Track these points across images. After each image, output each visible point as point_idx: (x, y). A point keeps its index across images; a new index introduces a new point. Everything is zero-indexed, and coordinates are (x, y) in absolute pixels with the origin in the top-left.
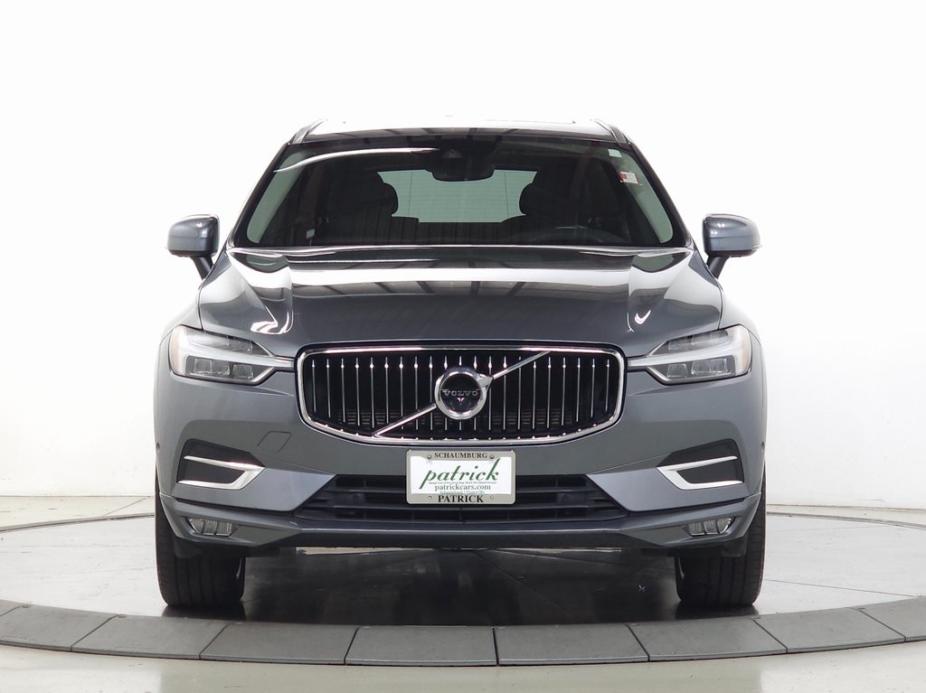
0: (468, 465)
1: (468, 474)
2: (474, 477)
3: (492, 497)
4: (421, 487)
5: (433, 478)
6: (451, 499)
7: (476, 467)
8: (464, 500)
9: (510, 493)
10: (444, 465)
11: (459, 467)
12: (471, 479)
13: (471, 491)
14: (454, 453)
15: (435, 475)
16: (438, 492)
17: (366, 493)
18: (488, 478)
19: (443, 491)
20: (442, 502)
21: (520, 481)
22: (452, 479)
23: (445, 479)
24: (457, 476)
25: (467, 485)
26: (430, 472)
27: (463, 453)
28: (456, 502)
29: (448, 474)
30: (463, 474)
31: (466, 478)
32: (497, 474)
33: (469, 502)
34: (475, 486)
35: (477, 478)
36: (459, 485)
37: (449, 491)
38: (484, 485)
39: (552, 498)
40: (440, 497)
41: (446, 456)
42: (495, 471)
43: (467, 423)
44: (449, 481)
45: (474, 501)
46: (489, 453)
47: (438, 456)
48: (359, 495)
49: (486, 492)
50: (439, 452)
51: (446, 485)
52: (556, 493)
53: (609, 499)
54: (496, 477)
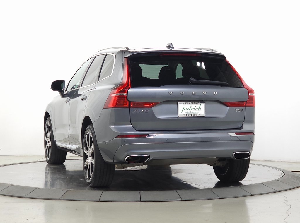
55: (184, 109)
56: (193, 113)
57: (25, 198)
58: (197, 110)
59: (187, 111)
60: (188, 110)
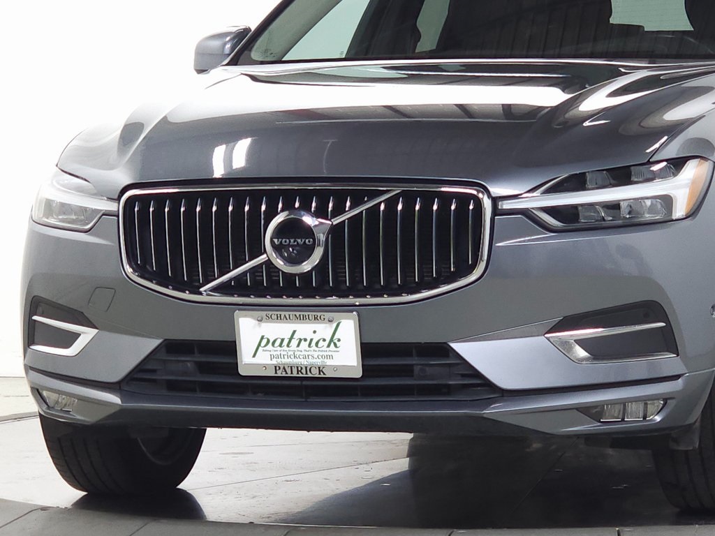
0: (305, 329)
1: (305, 340)
2: (313, 344)
3: (336, 368)
4: (254, 356)
5: (265, 346)
6: (289, 371)
7: (315, 332)
8: (304, 371)
9: (355, 364)
10: (278, 329)
11: (294, 332)
12: (310, 345)
13: (311, 361)
14: (287, 314)
15: (268, 341)
16: (274, 362)
17: (196, 363)
18: (329, 346)
19: (279, 360)
20: (279, 374)
21: (367, 350)
22: (288, 346)
23: (280, 345)
24: (294, 342)
25: (307, 353)
26: (262, 338)
27: (298, 314)
28: (295, 374)
29: (283, 340)
30: (301, 340)
31: (304, 345)
32: (339, 340)
33: (310, 375)
34: (315, 355)
35: (317, 344)
36: (297, 353)
37: (286, 360)
38: (325, 354)
39: (407, 371)
40: (276, 368)
41: (279, 318)
42: (335, 337)
43: (306, 277)
44: (285, 348)
45: (315, 373)
46: (328, 315)
47: (269, 318)
48: (189, 364)
49: (329, 362)
50: (270, 313)
51: (283, 353)
52: (412, 365)
53: (476, 374)
54: (338, 344)
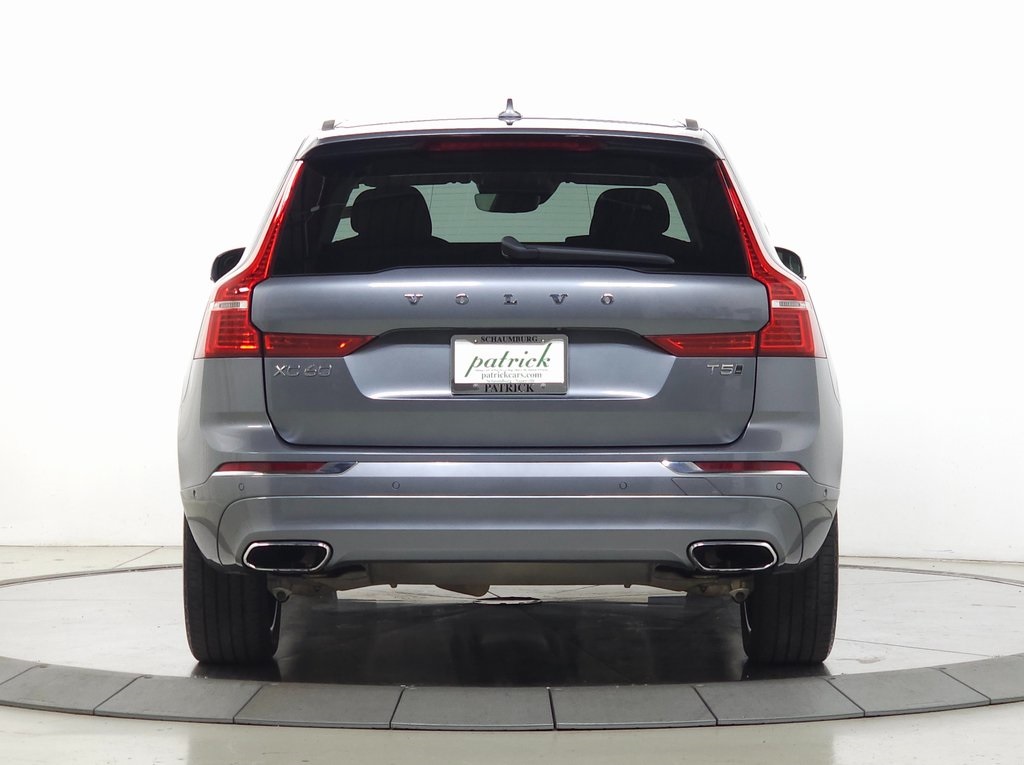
55: (478, 362)
56: (514, 381)
57: (93, 713)
58: (535, 367)
59: (489, 370)
60: (493, 366)
